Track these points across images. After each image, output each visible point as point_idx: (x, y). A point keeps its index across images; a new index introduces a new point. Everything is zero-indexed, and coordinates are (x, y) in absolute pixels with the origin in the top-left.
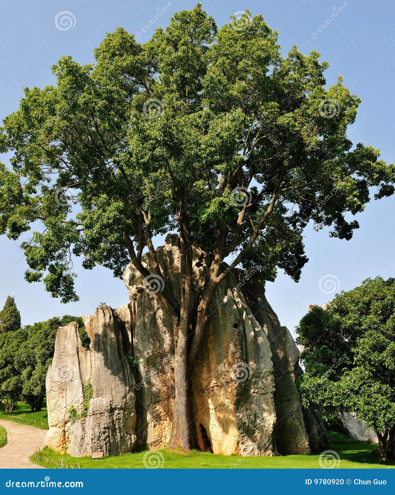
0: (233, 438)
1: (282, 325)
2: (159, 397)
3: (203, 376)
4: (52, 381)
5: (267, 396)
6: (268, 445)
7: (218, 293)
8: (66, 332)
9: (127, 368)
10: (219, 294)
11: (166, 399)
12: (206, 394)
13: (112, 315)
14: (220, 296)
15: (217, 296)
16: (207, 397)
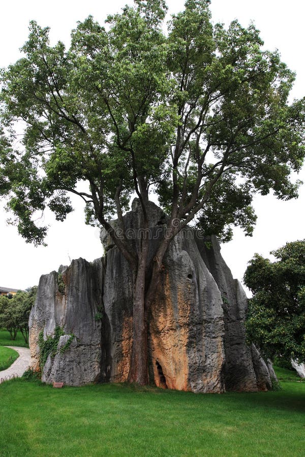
0: (184, 375)
1: (234, 278)
2: (122, 337)
3: (160, 320)
4: (33, 320)
5: (217, 340)
6: (216, 383)
7: (175, 247)
8: (47, 279)
9: (94, 310)
10: (176, 249)
11: (127, 339)
12: (162, 336)
13: (84, 265)
14: (177, 250)
15: (174, 250)
16: (162, 339)
